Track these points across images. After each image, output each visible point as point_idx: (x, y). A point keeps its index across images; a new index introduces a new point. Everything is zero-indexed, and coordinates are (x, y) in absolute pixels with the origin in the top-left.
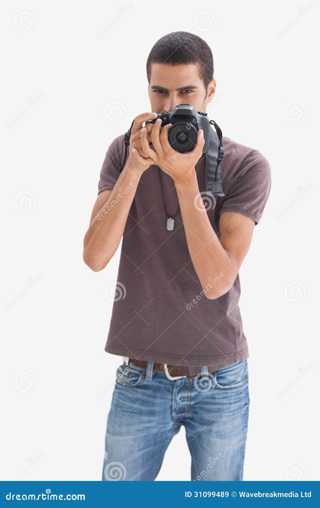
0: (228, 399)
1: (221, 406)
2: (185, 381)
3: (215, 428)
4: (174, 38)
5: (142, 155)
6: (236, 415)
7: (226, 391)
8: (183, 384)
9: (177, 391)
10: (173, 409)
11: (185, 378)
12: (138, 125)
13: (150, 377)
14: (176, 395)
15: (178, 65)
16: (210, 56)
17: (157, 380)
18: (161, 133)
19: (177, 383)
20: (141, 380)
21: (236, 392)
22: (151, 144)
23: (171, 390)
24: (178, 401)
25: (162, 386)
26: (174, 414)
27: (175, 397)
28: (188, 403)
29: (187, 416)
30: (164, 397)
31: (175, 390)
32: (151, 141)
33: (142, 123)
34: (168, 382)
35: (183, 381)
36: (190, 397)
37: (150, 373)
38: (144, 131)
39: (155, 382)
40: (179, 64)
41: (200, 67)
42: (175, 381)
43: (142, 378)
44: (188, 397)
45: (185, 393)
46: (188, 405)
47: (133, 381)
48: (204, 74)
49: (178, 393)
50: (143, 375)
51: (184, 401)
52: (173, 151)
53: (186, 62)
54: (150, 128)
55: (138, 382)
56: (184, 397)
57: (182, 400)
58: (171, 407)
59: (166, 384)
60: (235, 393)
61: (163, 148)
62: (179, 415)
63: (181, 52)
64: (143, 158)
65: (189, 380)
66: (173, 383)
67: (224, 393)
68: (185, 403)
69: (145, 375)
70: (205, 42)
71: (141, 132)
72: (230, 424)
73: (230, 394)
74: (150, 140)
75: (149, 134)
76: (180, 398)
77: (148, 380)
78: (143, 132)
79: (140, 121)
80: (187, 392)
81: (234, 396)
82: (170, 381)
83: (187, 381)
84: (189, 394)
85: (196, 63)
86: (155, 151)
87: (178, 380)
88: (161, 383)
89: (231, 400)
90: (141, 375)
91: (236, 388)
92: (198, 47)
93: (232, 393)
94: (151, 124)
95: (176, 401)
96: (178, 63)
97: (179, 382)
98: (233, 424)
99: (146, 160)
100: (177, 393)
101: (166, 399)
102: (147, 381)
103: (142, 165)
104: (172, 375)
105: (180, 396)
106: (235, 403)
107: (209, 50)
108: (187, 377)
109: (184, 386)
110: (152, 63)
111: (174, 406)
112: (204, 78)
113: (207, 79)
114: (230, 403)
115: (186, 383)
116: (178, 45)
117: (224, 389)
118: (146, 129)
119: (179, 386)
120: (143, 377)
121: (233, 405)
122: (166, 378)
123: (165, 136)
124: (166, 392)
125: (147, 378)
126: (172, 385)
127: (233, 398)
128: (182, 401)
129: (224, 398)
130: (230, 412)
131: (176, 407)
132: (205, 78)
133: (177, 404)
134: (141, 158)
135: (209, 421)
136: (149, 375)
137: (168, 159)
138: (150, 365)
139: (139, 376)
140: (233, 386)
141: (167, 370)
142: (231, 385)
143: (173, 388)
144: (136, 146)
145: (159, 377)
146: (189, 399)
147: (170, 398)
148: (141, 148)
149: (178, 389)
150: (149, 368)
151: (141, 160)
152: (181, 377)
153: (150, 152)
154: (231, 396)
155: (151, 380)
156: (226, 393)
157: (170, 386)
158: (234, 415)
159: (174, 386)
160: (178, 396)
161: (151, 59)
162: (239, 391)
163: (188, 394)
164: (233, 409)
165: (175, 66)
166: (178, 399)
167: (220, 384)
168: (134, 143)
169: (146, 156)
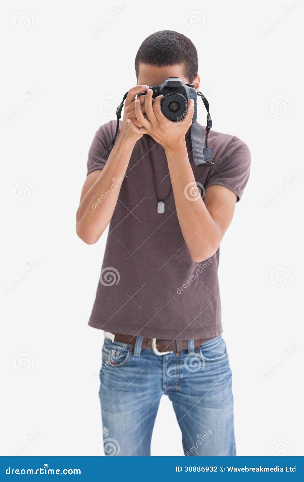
0: (216, 370)
1: (210, 378)
2: (172, 356)
3: (207, 398)
4: (161, 39)
5: (136, 125)
6: (225, 385)
7: (212, 364)
8: (171, 359)
9: (166, 365)
10: (164, 382)
11: (172, 353)
12: (132, 98)
13: (138, 353)
14: (166, 369)
15: (163, 66)
16: (194, 55)
17: (145, 356)
18: (154, 104)
19: (165, 357)
20: (130, 356)
21: (221, 363)
22: (145, 114)
23: (160, 364)
24: (169, 375)
25: (150, 362)
26: (164, 386)
27: (165, 372)
28: (178, 376)
29: (177, 389)
30: (155, 372)
31: (164, 365)
32: (145, 111)
33: (136, 95)
34: (156, 358)
35: (171, 356)
36: (178, 370)
37: (138, 349)
38: (138, 102)
39: (143, 358)
40: (165, 66)
41: (184, 67)
42: (163, 356)
43: (129, 354)
44: (177, 370)
45: (174, 366)
46: (177, 378)
47: (122, 358)
48: (189, 73)
49: (168, 367)
50: (130, 351)
51: (173, 374)
52: (166, 119)
53: (172, 64)
54: (142, 99)
55: (126, 359)
56: (174, 371)
57: (172, 373)
58: (162, 380)
59: (154, 360)
60: (221, 365)
61: (156, 118)
62: (169, 387)
63: (167, 54)
64: (137, 128)
65: (176, 355)
66: (161, 359)
67: (210, 365)
68: (175, 376)
69: (133, 351)
70: (190, 41)
71: (134, 104)
72: (221, 393)
73: (216, 366)
74: (143, 110)
75: (142, 104)
76: (170, 372)
77: (137, 356)
78: (136, 103)
79: (133, 93)
80: (175, 365)
81: (220, 367)
82: (158, 356)
83: (174, 356)
84: (178, 367)
85: (181, 64)
86: (149, 121)
87: (166, 355)
88: (149, 359)
89: (218, 371)
90: (129, 351)
91: (220, 360)
92: (183, 47)
93: (217, 364)
94: (144, 96)
95: (166, 375)
96: (164, 64)
97: (167, 358)
98: (223, 393)
99: (140, 129)
100: (166, 367)
101: (157, 374)
102: (135, 357)
103: (136, 134)
104: (160, 351)
105: (169, 370)
106: (222, 373)
107: (193, 48)
108: (174, 352)
109: (172, 360)
110: (140, 62)
111: (165, 379)
112: (188, 77)
113: (191, 77)
114: (218, 374)
115: (173, 358)
116: (164, 46)
117: (210, 362)
118: (139, 100)
119: (168, 361)
120: (131, 353)
121: (220, 376)
122: (153, 354)
123: (158, 106)
124: (156, 367)
125: (136, 354)
126: (160, 360)
127: (219, 369)
128: (172, 375)
129: (211, 370)
130: (219, 382)
131: (166, 380)
132: (190, 76)
133: (167, 378)
134: (135, 127)
135: (200, 392)
136: (137, 351)
137: (161, 127)
138: (139, 342)
139: (127, 352)
140: (218, 358)
141: (156, 346)
142: (216, 357)
143: (162, 363)
144: (130, 116)
145: (146, 354)
146: (178, 372)
147: (161, 372)
148: (136, 119)
149: (167, 364)
150: (138, 344)
151: (135, 129)
152: (168, 352)
153: (145, 122)
154: (217, 368)
155: (139, 356)
156: (212, 365)
157: (159, 362)
158: (222, 385)
159: (163, 360)
160: (167, 370)
161: (139, 58)
162: (223, 363)
163: (176, 368)
164: (221, 379)
165: (161, 67)
166: (168, 372)
167: (206, 357)
168: (128, 114)
169: (140, 126)
